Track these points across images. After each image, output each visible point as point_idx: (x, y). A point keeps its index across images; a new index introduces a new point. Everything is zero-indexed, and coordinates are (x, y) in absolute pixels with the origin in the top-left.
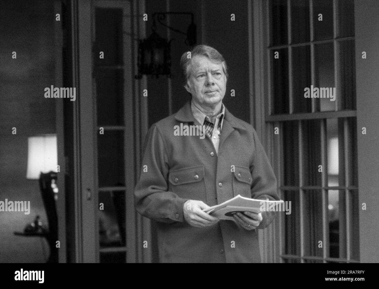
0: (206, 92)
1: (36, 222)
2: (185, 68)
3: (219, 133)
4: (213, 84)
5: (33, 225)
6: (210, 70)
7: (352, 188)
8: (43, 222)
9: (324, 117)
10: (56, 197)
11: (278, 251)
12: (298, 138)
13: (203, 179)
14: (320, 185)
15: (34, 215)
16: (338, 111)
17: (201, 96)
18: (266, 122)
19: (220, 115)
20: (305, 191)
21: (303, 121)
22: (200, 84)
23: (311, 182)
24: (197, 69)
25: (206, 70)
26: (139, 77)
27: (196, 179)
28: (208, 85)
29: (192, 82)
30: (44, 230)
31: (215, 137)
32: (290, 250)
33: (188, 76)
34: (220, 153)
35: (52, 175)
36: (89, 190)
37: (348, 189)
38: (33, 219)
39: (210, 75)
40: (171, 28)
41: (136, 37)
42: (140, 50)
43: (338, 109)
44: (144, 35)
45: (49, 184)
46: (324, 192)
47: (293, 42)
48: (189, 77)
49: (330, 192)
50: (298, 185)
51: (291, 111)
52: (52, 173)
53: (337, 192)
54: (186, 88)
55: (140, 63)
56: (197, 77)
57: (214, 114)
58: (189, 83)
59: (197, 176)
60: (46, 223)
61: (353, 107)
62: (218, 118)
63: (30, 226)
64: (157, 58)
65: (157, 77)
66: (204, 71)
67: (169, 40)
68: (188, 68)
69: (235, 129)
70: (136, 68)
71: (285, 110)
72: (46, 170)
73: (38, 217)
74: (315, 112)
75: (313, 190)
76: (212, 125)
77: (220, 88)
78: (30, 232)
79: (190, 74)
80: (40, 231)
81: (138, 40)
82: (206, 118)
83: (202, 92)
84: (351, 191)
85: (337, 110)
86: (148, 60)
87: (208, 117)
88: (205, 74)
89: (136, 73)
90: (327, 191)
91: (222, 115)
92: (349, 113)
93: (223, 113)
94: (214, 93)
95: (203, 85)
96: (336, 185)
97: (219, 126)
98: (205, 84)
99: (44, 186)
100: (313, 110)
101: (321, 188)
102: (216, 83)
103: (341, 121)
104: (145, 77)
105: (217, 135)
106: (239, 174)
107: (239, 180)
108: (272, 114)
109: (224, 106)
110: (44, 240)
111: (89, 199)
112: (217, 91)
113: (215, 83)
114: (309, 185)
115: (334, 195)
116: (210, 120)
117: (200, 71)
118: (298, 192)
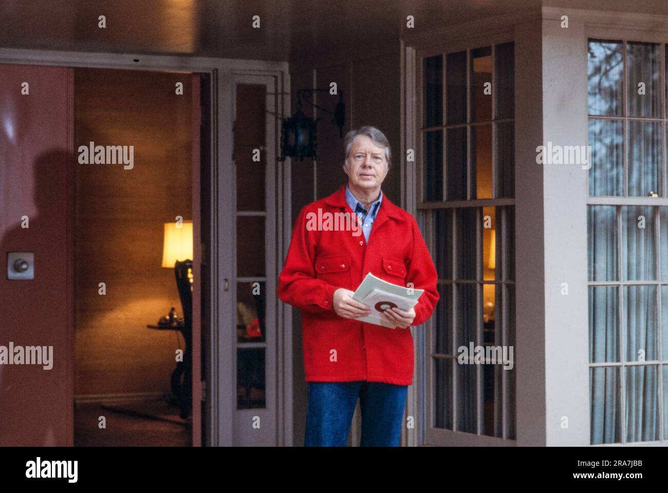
0: (361, 175)
1: (171, 315)
2: (346, 146)
3: (372, 220)
4: (370, 167)
5: (168, 317)
6: (370, 152)
7: (509, 282)
8: (179, 314)
9: (480, 205)
10: (192, 289)
11: (428, 349)
12: (452, 226)
13: (349, 268)
14: (475, 278)
15: (170, 307)
16: (496, 198)
17: (355, 178)
18: (418, 210)
19: (376, 202)
20: (458, 285)
21: (458, 209)
22: (357, 164)
23: (465, 276)
24: (357, 148)
25: (366, 150)
26: (283, 159)
27: (342, 268)
28: (364, 166)
29: (350, 163)
30: (179, 323)
31: (367, 225)
32: (441, 349)
33: (347, 155)
34: (370, 242)
35: (187, 264)
36: (226, 280)
37: (505, 284)
38: (168, 311)
39: (369, 156)
40: (317, 106)
41: (279, 116)
42: (284, 130)
43: (495, 196)
44: (288, 113)
45: (185, 273)
46: (478, 287)
47: (448, 123)
48: (348, 157)
49: (486, 286)
50: (451, 279)
51: (445, 198)
52: (188, 261)
53: (493, 286)
54: (344, 168)
55: (283, 144)
56: (355, 157)
57: (369, 201)
58: (346, 162)
59: (343, 266)
60: (182, 316)
61: (512, 195)
62: (374, 205)
63: (164, 318)
64: (301, 138)
65: (302, 160)
66: (363, 151)
67: (315, 119)
68: (349, 146)
69: (391, 218)
70: (280, 150)
71: (439, 197)
72: (182, 259)
73: (173, 309)
74: (471, 200)
75: (467, 284)
76: (365, 212)
77: (377, 172)
78: (164, 325)
79: (349, 153)
80: (175, 324)
81: (282, 119)
82: (358, 204)
83: (357, 174)
84: (508, 286)
85: (494, 198)
86: (292, 141)
87: (361, 203)
88: (364, 155)
89: (280, 155)
90: (482, 285)
91: (379, 203)
92: (507, 202)
93: (380, 200)
94: (369, 177)
95: (359, 166)
96: (492, 279)
97: (374, 213)
98: (361, 166)
99: (180, 275)
100: (469, 197)
101: (475, 282)
102: (374, 167)
103: (499, 209)
104: (289, 160)
105: (370, 223)
106: (389, 267)
107: (388, 272)
108: (424, 202)
109: (382, 193)
110: (180, 333)
111: (226, 290)
112: (374, 176)
113: (372, 166)
114: (463, 278)
115: (489, 290)
116: (363, 206)
117: (359, 151)
118: (451, 286)
